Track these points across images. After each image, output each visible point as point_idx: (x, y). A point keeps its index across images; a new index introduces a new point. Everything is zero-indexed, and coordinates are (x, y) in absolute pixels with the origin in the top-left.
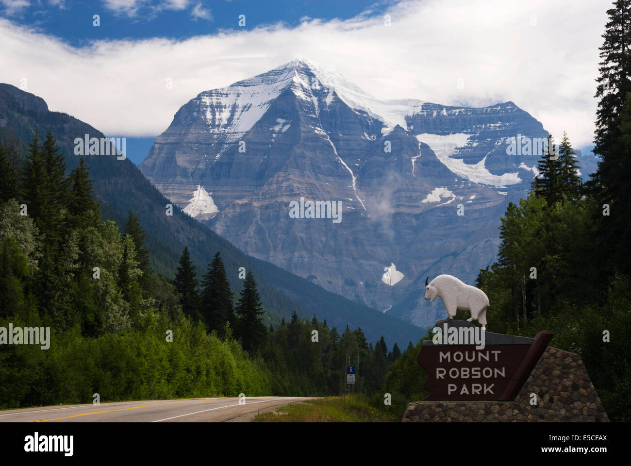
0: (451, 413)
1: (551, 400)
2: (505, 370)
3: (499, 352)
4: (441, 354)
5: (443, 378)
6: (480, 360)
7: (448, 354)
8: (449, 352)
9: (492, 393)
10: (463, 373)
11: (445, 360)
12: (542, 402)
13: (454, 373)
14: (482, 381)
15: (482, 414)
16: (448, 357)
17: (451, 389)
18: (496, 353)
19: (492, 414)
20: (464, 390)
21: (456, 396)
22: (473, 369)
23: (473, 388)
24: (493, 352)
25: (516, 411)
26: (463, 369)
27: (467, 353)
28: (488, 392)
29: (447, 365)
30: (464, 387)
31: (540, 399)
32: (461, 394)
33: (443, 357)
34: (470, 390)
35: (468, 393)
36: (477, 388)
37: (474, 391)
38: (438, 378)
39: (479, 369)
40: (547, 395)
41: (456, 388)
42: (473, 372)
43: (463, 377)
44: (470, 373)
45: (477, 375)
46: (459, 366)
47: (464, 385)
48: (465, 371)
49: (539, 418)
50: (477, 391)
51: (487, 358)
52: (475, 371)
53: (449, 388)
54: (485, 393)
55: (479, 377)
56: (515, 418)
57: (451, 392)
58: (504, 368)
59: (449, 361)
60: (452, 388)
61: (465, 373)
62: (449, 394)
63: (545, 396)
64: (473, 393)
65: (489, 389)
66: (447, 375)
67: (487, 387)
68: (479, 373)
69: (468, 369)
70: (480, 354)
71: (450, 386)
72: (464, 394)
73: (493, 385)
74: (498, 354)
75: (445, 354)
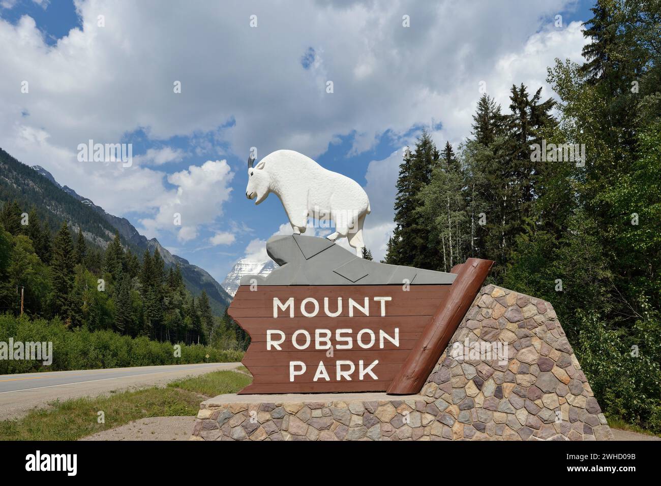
0: (291, 424)
1: (499, 393)
2: (400, 332)
3: (390, 299)
4: (276, 302)
5: (279, 348)
6: (351, 314)
7: (291, 302)
8: (293, 299)
9: (375, 377)
10: (318, 339)
11: (284, 314)
12: (480, 395)
13: (301, 340)
14: (355, 354)
15: (357, 425)
16: (289, 307)
17: (295, 370)
18: (383, 300)
19: (378, 425)
20: (321, 373)
21: (305, 386)
22: (338, 332)
23: (338, 368)
24: (376, 299)
25: (430, 417)
26: (318, 331)
27: (326, 300)
28: (367, 376)
29: (287, 323)
30: (321, 367)
31: (478, 391)
32: (315, 379)
33: (279, 308)
34: (331, 371)
35: (328, 379)
36: (345, 368)
37: (339, 374)
38: (269, 348)
39: (350, 331)
40: (491, 381)
41: (304, 369)
42: (338, 338)
43: (318, 347)
44: (333, 340)
45: (346, 343)
46: (311, 326)
47: (321, 363)
48: (323, 335)
49: (475, 430)
50: (347, 375)
51: (366, 311)
52: (342, 335)
53: (292, 369)
54: (361, 378)
55: (350, 346)
56: (425, 433)
57: (295, 376)
58: (397, 330)
59: (292, 315)
60: (298, 368)
61: (322, 339)
62: (292, 379)
63: (486, 383)
64: (339, 378)
65: (369, 370)
66: (288, 343)
67: (365, 366)
68: (350, 340)
69: (329, 332)
70: (352, 303)
71: (292, 364)
72: (321, 380)
73: (376, 362)
74: (387, 302)
75: (284, 301)
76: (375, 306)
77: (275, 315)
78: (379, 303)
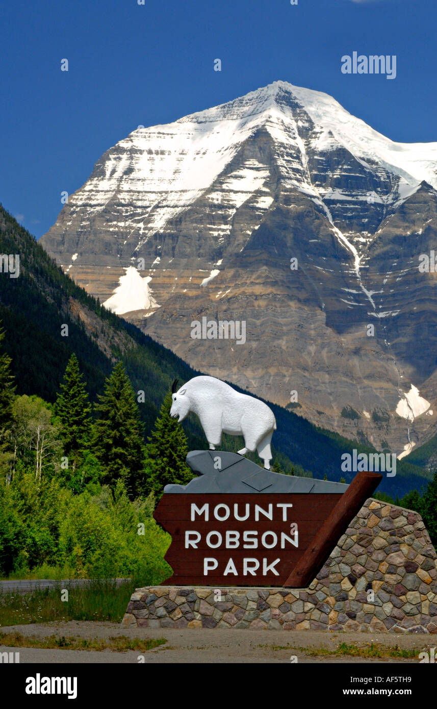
2: (299, 536)
3: (290, 506)
4: (194, 507)
5: (195, 547)
6: (257, 519)
7: (206, 507)
8: (208, 504)
9: (276, 573)
10: (228, 540)
11: (200, 518)
12: (353, 590)
13: (214, 540)
14: (260, 553)
16: (204, 513)
17: (209, 565)
18: (285, 507)
20: (231, 568)
21: (217, 578)
22: (246, 533)
23: (245, 565)
24: (279, 505)
26: (228, 533)
27: (236, 506)
28: (269, 572)
29: (202, 526)
30: (231, 563)
32: (225, 574)
33: (196, 513)
34: (239, 568)
35: (236, 574)
36: (251, 565)
37: (246, 570)
38: (187, 547)
39: (256, 533)
41: (216, 564)
42: (246, 539)
43: (228, 546)
44: (241, 540)
45: (252, 543)
46: (223, 528)
47: (231, 560)
48: (233, 536)
50: (252, 571)
51: (270, 516)
52: (249, 536)
53: (206, 564)
54: (265, 574)
55: (255, 546)
57: (209, 571)
58: (296, 533)
59: (207, 519)
60: (211, 564)
61: (232, 540)
62: (206, 573)
63: (359, 580)
64: (245, 574)
65: (271, 567)
66: (202, 543)
67: (268, 564)
68: (255, 541)
69: (237, 534)
70: (258, 509)
71: (206, 560)
72: (230, 575)
73: (278, 560)
74: (288, 508)
75: (200, 507)
76: (278, 512)
77: (193, 519)
78: (281, 509)
